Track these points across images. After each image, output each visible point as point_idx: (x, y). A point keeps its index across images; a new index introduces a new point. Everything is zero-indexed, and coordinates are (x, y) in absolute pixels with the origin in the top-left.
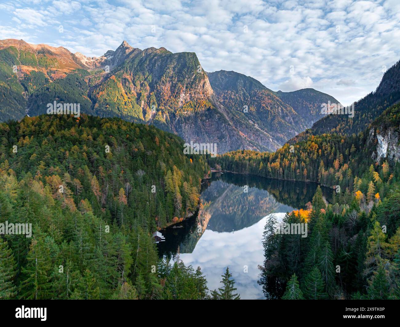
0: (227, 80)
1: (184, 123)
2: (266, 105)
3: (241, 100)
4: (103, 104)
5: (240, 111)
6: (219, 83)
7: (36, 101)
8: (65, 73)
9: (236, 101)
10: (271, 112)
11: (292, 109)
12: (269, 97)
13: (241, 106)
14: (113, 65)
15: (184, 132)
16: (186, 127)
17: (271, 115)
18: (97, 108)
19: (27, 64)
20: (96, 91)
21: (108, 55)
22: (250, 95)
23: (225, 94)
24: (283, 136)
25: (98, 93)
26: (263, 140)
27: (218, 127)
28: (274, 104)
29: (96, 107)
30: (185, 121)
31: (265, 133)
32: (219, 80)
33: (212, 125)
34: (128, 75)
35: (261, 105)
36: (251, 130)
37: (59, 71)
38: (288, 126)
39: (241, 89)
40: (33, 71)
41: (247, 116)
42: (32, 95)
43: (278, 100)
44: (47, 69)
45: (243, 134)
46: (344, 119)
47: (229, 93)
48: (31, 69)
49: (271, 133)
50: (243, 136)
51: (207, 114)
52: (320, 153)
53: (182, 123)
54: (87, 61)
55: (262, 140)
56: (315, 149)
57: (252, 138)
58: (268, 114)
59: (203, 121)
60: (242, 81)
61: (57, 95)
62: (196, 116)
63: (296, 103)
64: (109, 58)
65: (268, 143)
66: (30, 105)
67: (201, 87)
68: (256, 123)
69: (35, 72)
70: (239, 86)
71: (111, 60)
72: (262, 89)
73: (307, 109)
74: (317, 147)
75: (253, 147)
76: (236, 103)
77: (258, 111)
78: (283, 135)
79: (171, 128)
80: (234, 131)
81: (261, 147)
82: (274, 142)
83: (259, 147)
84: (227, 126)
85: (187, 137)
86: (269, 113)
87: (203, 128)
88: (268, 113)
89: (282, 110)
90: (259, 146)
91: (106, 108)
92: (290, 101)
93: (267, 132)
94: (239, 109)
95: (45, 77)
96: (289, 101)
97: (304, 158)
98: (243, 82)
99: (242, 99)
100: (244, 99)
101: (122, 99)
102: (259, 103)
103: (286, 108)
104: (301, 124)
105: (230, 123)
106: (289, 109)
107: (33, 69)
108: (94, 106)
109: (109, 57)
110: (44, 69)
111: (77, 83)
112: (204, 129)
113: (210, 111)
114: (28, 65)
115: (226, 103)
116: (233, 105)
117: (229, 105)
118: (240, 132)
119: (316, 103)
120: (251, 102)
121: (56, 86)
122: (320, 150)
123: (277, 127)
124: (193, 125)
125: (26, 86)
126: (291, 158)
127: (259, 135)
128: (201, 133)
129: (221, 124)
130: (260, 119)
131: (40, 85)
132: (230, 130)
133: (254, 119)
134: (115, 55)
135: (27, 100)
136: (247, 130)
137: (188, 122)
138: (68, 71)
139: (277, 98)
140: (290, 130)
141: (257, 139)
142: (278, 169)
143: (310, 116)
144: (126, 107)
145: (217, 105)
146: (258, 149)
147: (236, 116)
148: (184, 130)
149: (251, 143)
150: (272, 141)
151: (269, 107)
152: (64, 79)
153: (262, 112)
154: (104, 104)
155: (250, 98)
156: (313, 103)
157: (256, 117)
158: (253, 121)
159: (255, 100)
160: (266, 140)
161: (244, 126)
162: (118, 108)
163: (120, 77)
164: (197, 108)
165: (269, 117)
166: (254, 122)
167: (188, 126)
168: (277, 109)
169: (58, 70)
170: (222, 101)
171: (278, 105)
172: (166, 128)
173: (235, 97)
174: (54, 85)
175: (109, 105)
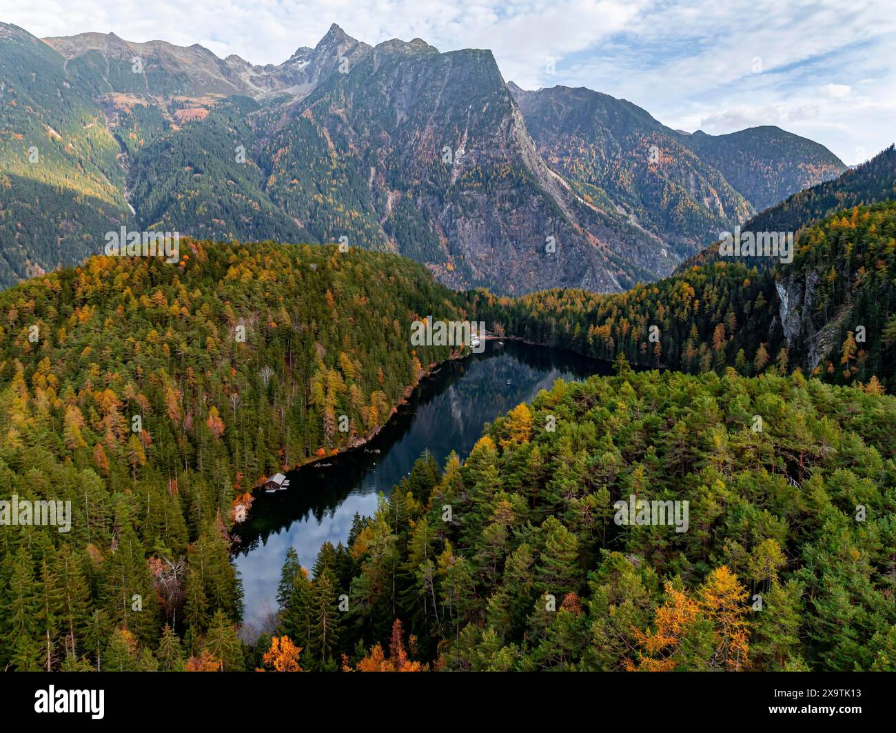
0: (571, 108)
1: (463, 217)
2: (659, 168)
3: (601, 158)
4: (285, 178)
5: (598, 186)
6: (551, 116)
7: (145, 175)
8: (206, 107)
9: (588, 161)
10: (669, 187)
11: (722, 179)
12: (667, 149)
13: (599, 173)
14: (310, 82)
15: (461, 238)
16: (467, 226)
17: (669, 192)
18: (272, 186)
19: (125, 90)
20: (270, 148)
21: (299, 59)
22: (622, 145)
23: (563, 143)
24: (694, 243)
25: (275, 152)
26: (644, 253)
27: (538, 226)
28: (679, 167)
29: (271, 184)
30: (464, 211)
31: (653, 236)
32: (552, 110)
33: (524, 221)
34: (341, 108)
35: (646, 169)
36: (616, 231)
37: (191, 102)
38: (709, 219)
39: (603, 130)
40: (138, 106)
41: (611, 195)
42: (136, 161)
43: (688, 157)
44: (167, 99)
45: (598, 241)
46: (817, 212)
47: (574, 142)
48: (133, 100)
49: (666, 236)
50: (597, 245)
51: (513, 195)
52: (696, 308)
53: (456, 218)
54: (254, 74)
55: (640, 253)
56: (687, 298)
57: (618, 249)
58: (663, 190)
59: (505, 212)
60: (605, 112)
61: (186, 160)
62: (489, 201)
63: (734, 162)
64: (301, 66)
65: (654, 260)
66: (133, 183)
67: (502, 132)
68: (632, 211)
69: (142, 106)
70: (598, 123)
71: (306, 70)
72: (652, 130)
73: (757, 177)
74: (693, 294)
75: (617, 270)
76: (588, 166)
77: (639, 183)
78: (695, 240)
79: (434, 228)
80: (573, 235)
81: (635, 270)
82: (673, 258)
83: (631, 271)
84: (557, 222)
85: (469, 249)
86: (666, 188)
87: (504, 227)
88: (664, 186)
89: (697, 180)
90: (633, 268)
91: (292, 185)
92: (719, 159)
93: (657, 235)
94: (593, 179)
95: (162, 118)
96: (717, 158)
97: (661, 319)
98: (608, 114)
99: (603, 155)
100: (609, 155)
101: (327, 163)
102: (643, 165)
103: (706, 175)
104: (741, 214)
105: (568, 214)
106: (713, 177)
107: (138, 101)
108: (266, 182)
109: (301, 63)
110: (160, 99)
111: (231, 130)
112: (507, 231)
113: (522, 189)
114: (128, 91)
115: (565, 165)
116: (581, 171)
117: (572, 170)
118: (590, 235)
119: (781, 163)
120: (624, 162)
121: (186, 140)
122: (697, 301)
123: (682, 221)
124: (482, 222)
125: (124, 140)
126: (635, 317)
127: (635, 241)
128: (500, 239)
129: (545, 219)
130: (643, 203)
131: (152, 136)
132: (566, 232)
133: (629, 203)
134: (313, 59)
135: (127, 172)
136: (608, 230)
137: (472, 215)
138: (212, 101)
139: (687, 151)
140: (713, 229)
141: (630, 251)
142: (607, 340)
143: (764, 195)
144: (334, 182)
145: (539, 173)
146: (629, 275)
147: (586, 196)
148: (461, 233)
149: (615, 262)
150: (668, 254)
151: (665, 174)
152: (204, 124)
153: (648, 185)
154: (288, 178)
155: (623, 152)
156: (775, 163)
157: (632, 198)
158: (625, 207)
159: (632, 158)
160: (650, 253)
161: (600, 222)
162: (318, 185)
163: (323, 112)
164: (492, 182)
165: (663, 199)
166: (628, 211)
167: (471, 223)
168: (684, 179)
169: (191, 99)
170: (556, 160)
171: (686, 168)
172: (423, 228)
173: (586, 151)
174: (180, 137)
175: (298, 180)
